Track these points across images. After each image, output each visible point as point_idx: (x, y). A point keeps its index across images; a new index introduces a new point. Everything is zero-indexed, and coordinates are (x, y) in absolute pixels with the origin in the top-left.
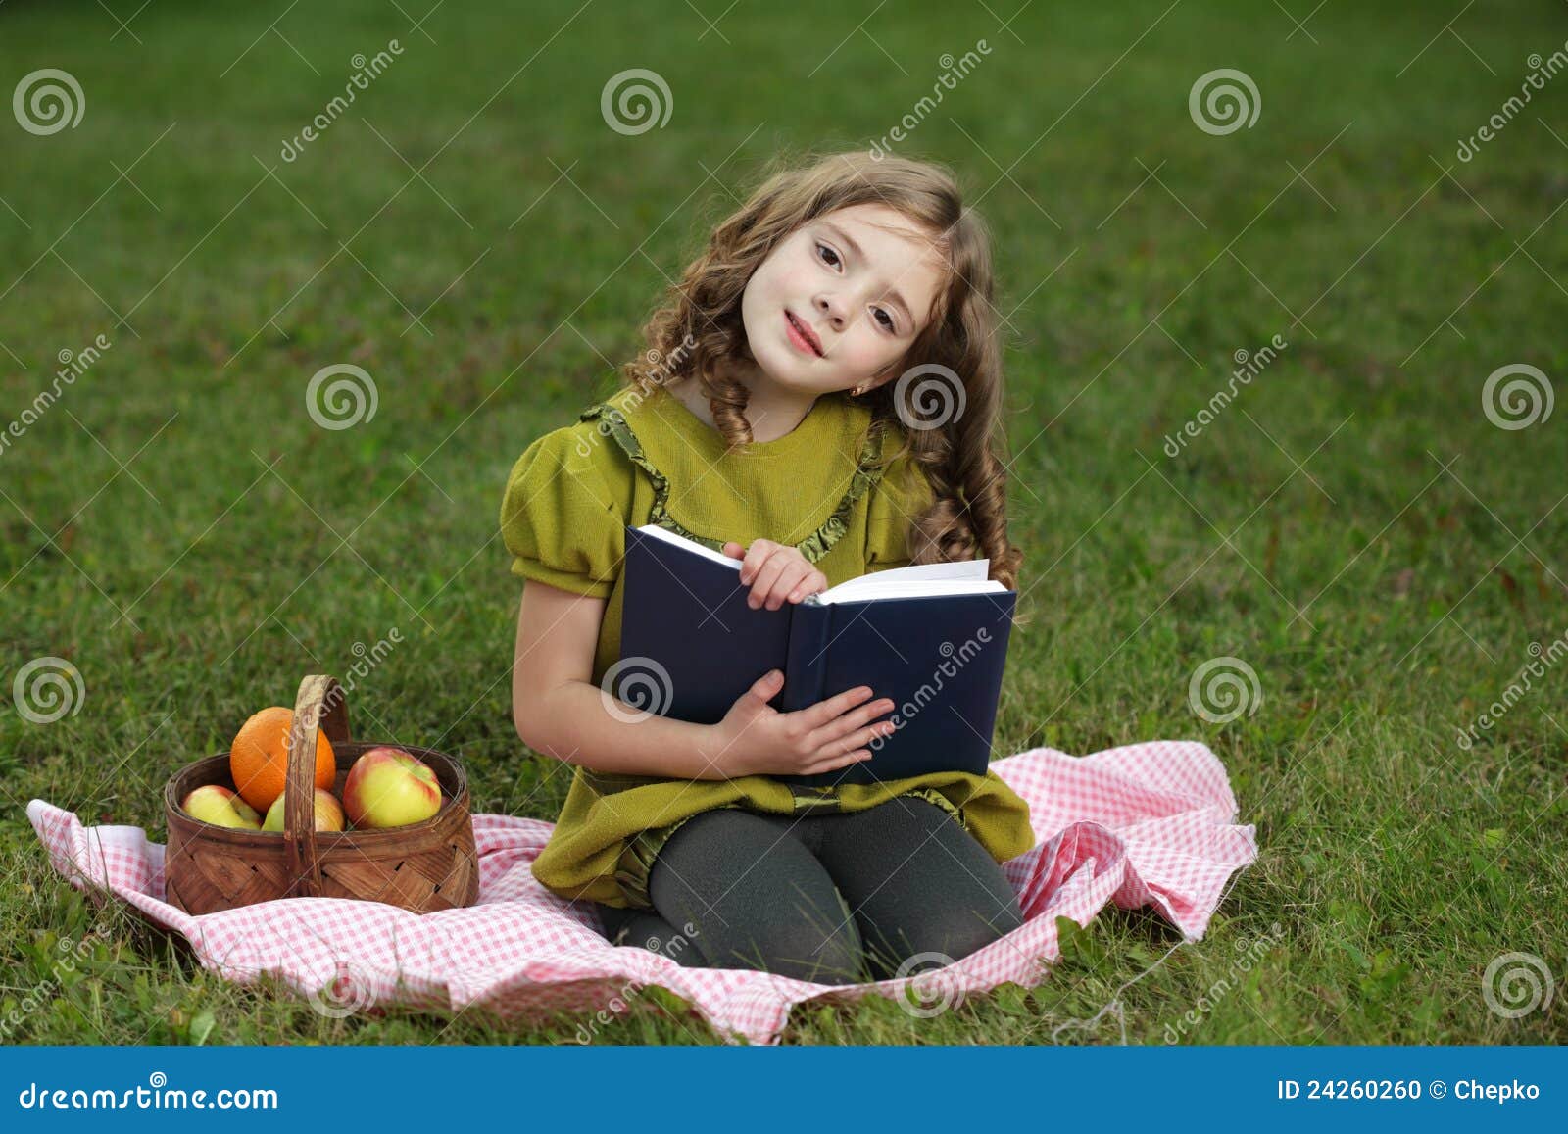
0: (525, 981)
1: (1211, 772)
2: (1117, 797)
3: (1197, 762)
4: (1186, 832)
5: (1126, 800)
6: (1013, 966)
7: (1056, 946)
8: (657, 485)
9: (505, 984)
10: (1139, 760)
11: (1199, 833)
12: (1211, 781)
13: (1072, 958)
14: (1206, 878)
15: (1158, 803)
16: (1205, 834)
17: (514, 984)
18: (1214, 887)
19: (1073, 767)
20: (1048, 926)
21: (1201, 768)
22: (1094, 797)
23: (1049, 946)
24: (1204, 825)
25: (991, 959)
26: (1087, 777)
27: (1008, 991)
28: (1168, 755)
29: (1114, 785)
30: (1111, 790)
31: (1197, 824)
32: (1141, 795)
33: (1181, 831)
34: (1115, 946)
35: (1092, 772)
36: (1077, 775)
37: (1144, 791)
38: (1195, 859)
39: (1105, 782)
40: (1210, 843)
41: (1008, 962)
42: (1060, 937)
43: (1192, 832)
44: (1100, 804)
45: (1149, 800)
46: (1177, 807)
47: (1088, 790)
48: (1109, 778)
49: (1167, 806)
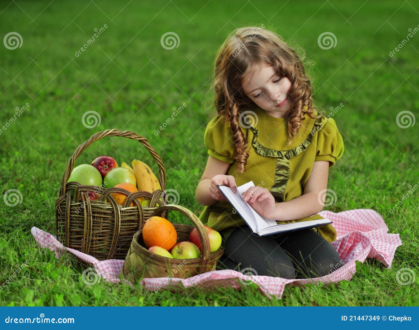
0: (210, 279)
1: (377, 218)
2: (350, 225)
3: (372, 215)
4: (377, 236)
5: (353, 226)
6: (344, 275)
7: (355, 269)
8: (255, 132)
9: (204, 280)
10: (353, 215)
11: (381, 236)
12: (377, 221)
13: (359, 273)
14: (389, 249)
15: (363, 227)
16: (383, 236)
17: (207, 280)
18: (392, 252)
19: (336, 216)
20: (353, 263)
21: (373, 217)
22: (342, 225)
23: (353, 269)
24: (382, 234)
25: (339, 273)
26: (340, 219)
27: (344, 283)
28: (362, 213)
29: (349, 222)
30: (348, 223)
31: (380, 233)
32: (358, 225)
33: (375, 235)
34: (371, 269)
35: (342, 218)
36: (337, 219)
37: (359, 224)
38: (384, 244)
39: (346, 221)
40: (385, 239)
41: (343, 274)
42: (357, 267)
43: (379, 236)
44: (344, 227)
45: (360, 226)
46: (370, 228)
47: (341, 223)
48: (348, 220)
49: (366, 228)
